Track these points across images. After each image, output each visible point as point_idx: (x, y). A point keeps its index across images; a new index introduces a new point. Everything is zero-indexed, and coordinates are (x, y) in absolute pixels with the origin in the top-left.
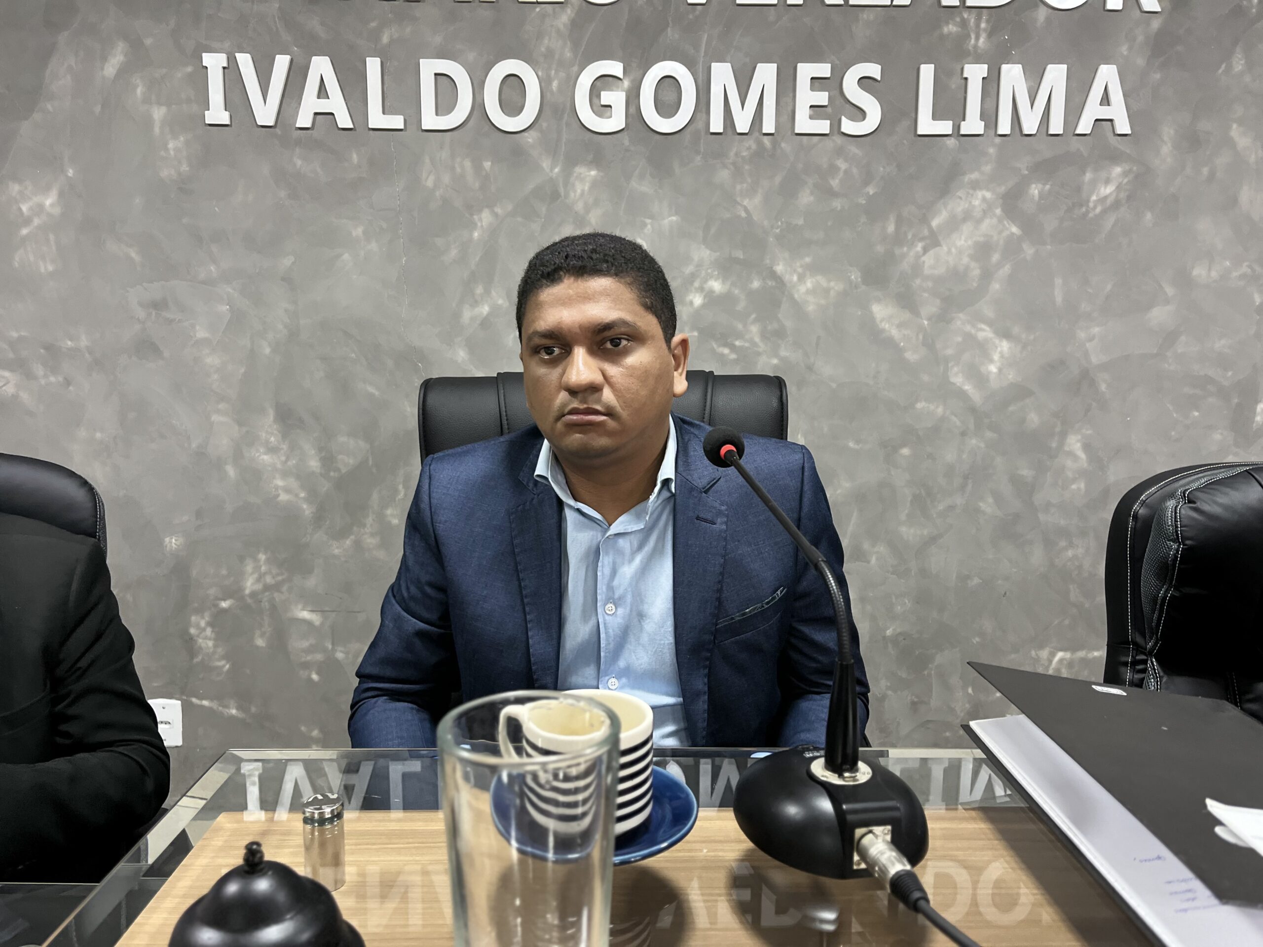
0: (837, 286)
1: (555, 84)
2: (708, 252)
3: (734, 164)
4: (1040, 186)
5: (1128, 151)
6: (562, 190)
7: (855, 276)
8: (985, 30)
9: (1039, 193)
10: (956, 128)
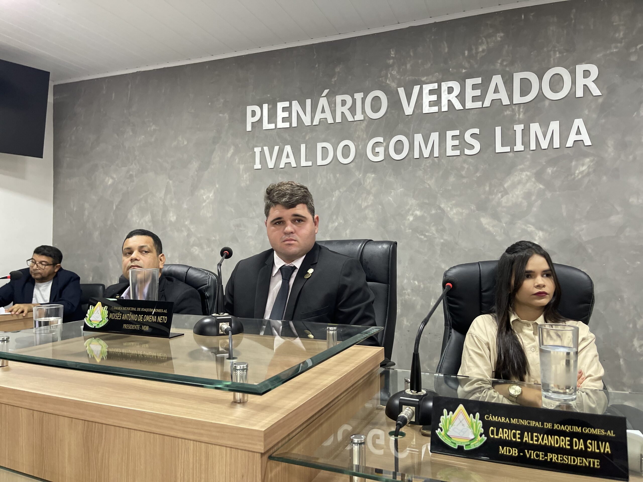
0: (466, 212)
1: (360, 147)
2: (415, 201)
3: (423, 169)
4: (551, 169)
5: (592, 152)
6: (362, 182)
7: (473, 207)
8: (522, 112)
9: (552, 171)
10: (512, 149)
